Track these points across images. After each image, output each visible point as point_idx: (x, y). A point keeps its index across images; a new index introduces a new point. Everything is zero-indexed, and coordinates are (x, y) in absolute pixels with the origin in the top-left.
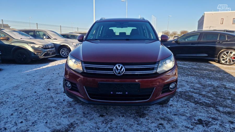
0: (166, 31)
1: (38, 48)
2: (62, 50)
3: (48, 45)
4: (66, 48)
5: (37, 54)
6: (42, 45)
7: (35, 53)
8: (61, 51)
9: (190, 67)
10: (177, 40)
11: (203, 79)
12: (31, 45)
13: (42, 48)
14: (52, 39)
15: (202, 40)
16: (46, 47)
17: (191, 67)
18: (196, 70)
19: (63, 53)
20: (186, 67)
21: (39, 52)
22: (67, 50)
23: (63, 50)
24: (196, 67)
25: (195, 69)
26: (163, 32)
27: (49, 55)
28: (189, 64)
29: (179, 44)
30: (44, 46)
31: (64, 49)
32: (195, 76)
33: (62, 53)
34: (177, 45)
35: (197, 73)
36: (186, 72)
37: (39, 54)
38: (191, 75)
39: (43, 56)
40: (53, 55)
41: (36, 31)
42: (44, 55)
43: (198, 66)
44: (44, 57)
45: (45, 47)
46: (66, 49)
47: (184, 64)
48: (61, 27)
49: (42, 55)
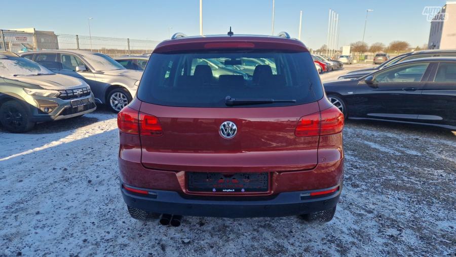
0: (359, 42)
1: (48, 96)
2: (113, 96)
3: (72, 90)
4: (122, 93)
5: (46, 110)
6: (58, 90)
7: (42, 109)
8: (111, 98)
9: (398, 151)
10: (372, 78)
12: (31, 92)
13: (58, 96)
14: (93, 71)
15: (434, 81)
16: (67, 93)
17: (400, 154)
18: (411, 165)
19: (116, 102)
20: (386, 150)
21: (51, 108)
22: (123, 97)
23: (116, 96)
24: (414, 153)
25: (410, 159)
26: (352, 45)
27: (76, 112)
28: (397, 141)
29: (375, 87)
30: (61, 93)
31: (118, 93)
32: (407, 189)
33: (113, 103)
34: (370, 92)
35: (413, 179)
36: (384, 173)
37: (50, 110)
38: (396, 188)
39: (60, 115)
40: (87, 109)
41: (61, 55)
42: (64, 113)
43: (420, 149)
44: (62, 117)
45: (65, 95)
46: (121, 95)
47: (385, 141)
48: (129, 42)
49: (58, 114)
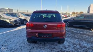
7: (11, 23)
8: (24, 22)
11: (83, 41)
12: (9, 20)
15: (86, 19)
26: (72, 12)
30: (14, 20)
43: (83, 32)
44: (15, 25)
